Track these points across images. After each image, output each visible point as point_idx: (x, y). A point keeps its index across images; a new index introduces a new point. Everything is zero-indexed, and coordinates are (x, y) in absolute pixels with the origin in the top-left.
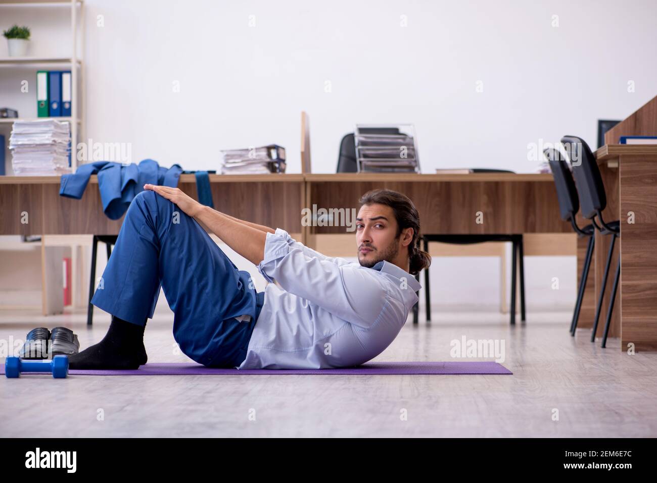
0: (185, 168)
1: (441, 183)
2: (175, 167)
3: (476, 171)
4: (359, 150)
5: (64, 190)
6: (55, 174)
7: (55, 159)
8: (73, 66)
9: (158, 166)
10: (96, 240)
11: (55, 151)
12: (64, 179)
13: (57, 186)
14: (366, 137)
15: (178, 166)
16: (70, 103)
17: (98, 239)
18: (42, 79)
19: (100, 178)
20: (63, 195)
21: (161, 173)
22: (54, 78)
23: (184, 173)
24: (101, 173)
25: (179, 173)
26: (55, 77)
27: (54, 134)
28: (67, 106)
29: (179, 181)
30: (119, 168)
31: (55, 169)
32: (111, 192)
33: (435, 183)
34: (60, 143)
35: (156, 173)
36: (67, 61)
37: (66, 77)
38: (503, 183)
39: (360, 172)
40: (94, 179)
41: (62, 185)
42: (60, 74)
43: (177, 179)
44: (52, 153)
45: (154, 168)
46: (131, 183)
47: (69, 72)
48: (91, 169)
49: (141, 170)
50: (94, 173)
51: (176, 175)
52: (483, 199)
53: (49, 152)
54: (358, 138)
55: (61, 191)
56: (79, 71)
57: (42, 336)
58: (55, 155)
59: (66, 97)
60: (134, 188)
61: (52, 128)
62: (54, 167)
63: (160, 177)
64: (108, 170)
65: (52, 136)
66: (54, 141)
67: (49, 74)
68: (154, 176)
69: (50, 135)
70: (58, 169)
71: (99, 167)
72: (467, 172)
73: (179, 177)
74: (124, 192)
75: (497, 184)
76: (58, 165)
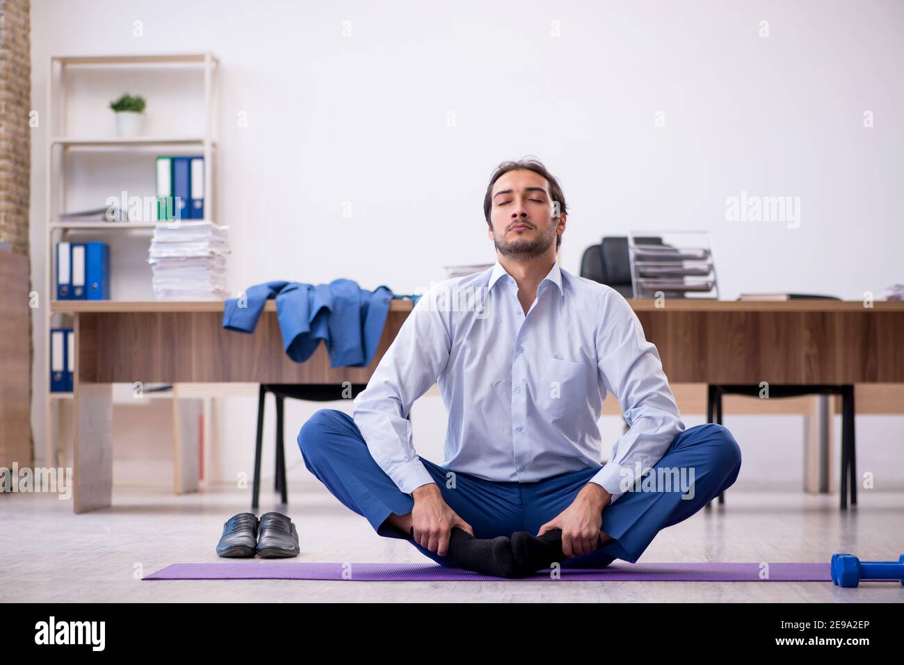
0: (397, 291)
1: (747, 313)
2: (381, 290)
3: (793, 297)
4: (636, 266)
5: (230, 320)
6: (213, 299)
7: (212, 277)
8: (206, 150)
9: (359, 288)
10: (263, 390)
11: (213, 267)
12: (229, 306)
13: (219, 315)
14: (642, 249)
15: (386, 289)
16: (202, 201)
17: (266, 388)
18: (164, 167)
19: (280, 305)
20: (229, 328)
21: (364, 298)
22: (181, 167)
23: (395, 298)
24: (280, 297)
25: (389, 297)
26: (182, 165)
27: (212, 243)
28: (198, 205)
29: (390, 308)
30: (305, 291)
31: (213, 292)
32: (295, 324)
33: (738, 313)
34: (219, 255)
35: (357, 299)
36: (198, 142)
37: (196, 165)
38: (832, 313)
39: (638, 299)
40: (271, 306)
41: (227, 314)
42: (189, 160)
43: (387, 306)
44: (208, 269)
45: (354, 291)
46: (324, 311)
47: (201, 158)
48: (267, 292)
49: (336, 293)
50: (271, 297)
51: (385, 301)
52: (805, 335)
53: (205, 268)
54: (633, 250)
55: (225, 322)
56: (214, 157)
57: (248, 524)
58: (212, 272)
59: (197, 193)
60: (328, 318)
61: (210, 234)
62: (212, 289)
63: (363, 303)
64: (292, 293)
65: (209, 247)
66: (212, 253)
67: (174, 161)
68: (355, 303)
69: (206, 244)
70: (217, 292)
71: (277, 289)
72: (784, 298)
73: (390, 303)
74: (314, 324)
75: (823, 315)
76: (217, 287)
